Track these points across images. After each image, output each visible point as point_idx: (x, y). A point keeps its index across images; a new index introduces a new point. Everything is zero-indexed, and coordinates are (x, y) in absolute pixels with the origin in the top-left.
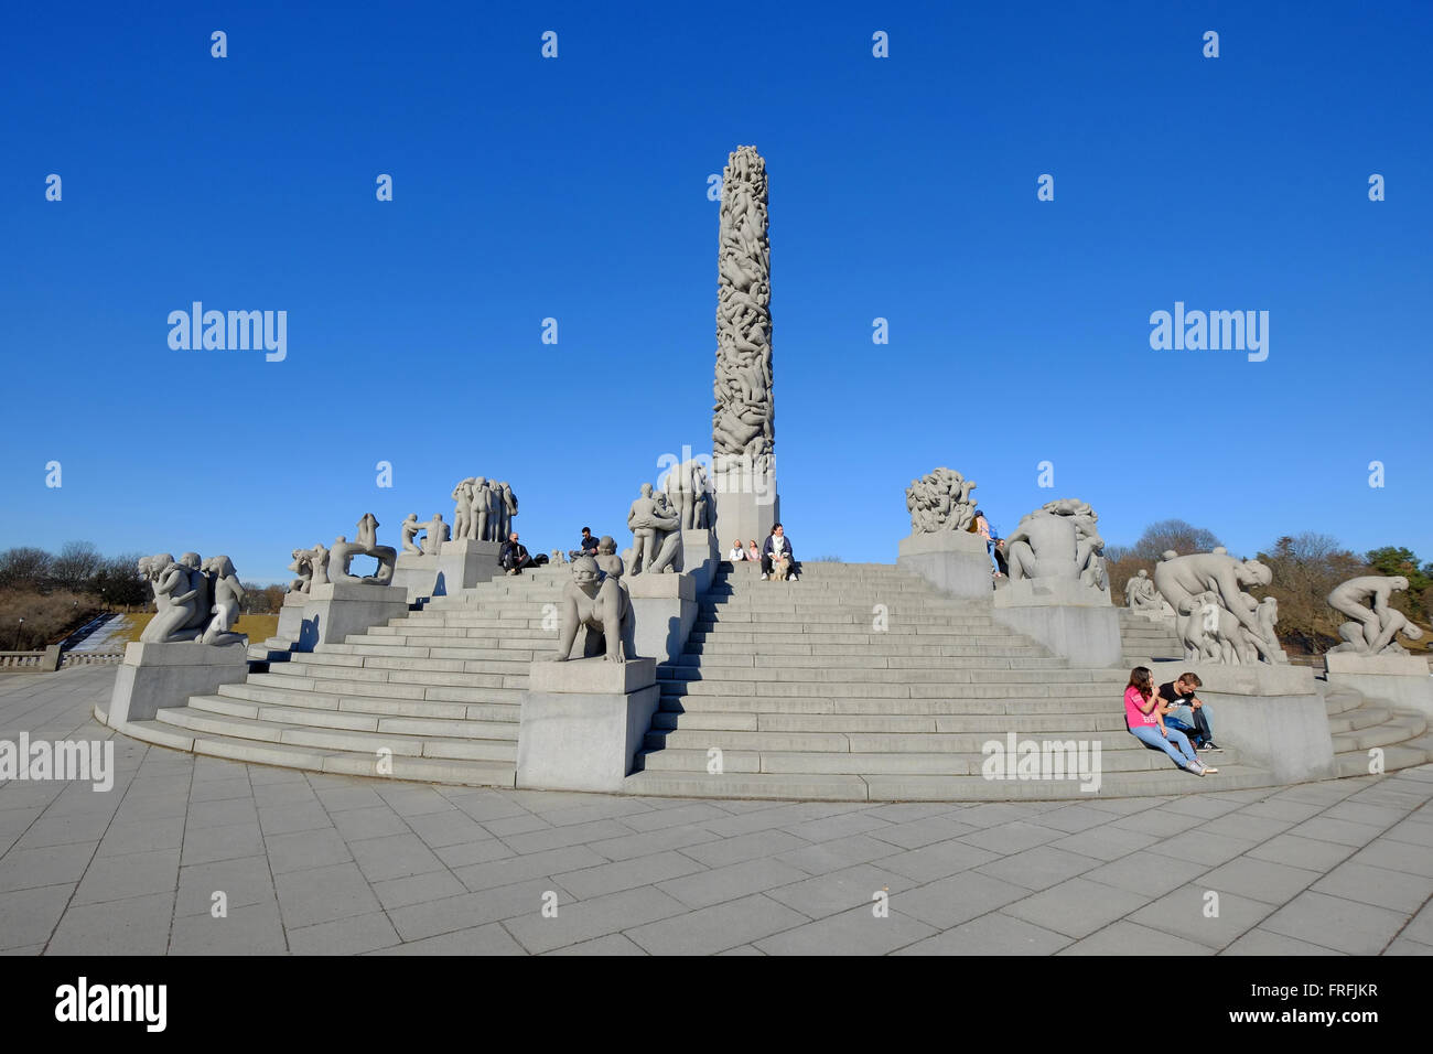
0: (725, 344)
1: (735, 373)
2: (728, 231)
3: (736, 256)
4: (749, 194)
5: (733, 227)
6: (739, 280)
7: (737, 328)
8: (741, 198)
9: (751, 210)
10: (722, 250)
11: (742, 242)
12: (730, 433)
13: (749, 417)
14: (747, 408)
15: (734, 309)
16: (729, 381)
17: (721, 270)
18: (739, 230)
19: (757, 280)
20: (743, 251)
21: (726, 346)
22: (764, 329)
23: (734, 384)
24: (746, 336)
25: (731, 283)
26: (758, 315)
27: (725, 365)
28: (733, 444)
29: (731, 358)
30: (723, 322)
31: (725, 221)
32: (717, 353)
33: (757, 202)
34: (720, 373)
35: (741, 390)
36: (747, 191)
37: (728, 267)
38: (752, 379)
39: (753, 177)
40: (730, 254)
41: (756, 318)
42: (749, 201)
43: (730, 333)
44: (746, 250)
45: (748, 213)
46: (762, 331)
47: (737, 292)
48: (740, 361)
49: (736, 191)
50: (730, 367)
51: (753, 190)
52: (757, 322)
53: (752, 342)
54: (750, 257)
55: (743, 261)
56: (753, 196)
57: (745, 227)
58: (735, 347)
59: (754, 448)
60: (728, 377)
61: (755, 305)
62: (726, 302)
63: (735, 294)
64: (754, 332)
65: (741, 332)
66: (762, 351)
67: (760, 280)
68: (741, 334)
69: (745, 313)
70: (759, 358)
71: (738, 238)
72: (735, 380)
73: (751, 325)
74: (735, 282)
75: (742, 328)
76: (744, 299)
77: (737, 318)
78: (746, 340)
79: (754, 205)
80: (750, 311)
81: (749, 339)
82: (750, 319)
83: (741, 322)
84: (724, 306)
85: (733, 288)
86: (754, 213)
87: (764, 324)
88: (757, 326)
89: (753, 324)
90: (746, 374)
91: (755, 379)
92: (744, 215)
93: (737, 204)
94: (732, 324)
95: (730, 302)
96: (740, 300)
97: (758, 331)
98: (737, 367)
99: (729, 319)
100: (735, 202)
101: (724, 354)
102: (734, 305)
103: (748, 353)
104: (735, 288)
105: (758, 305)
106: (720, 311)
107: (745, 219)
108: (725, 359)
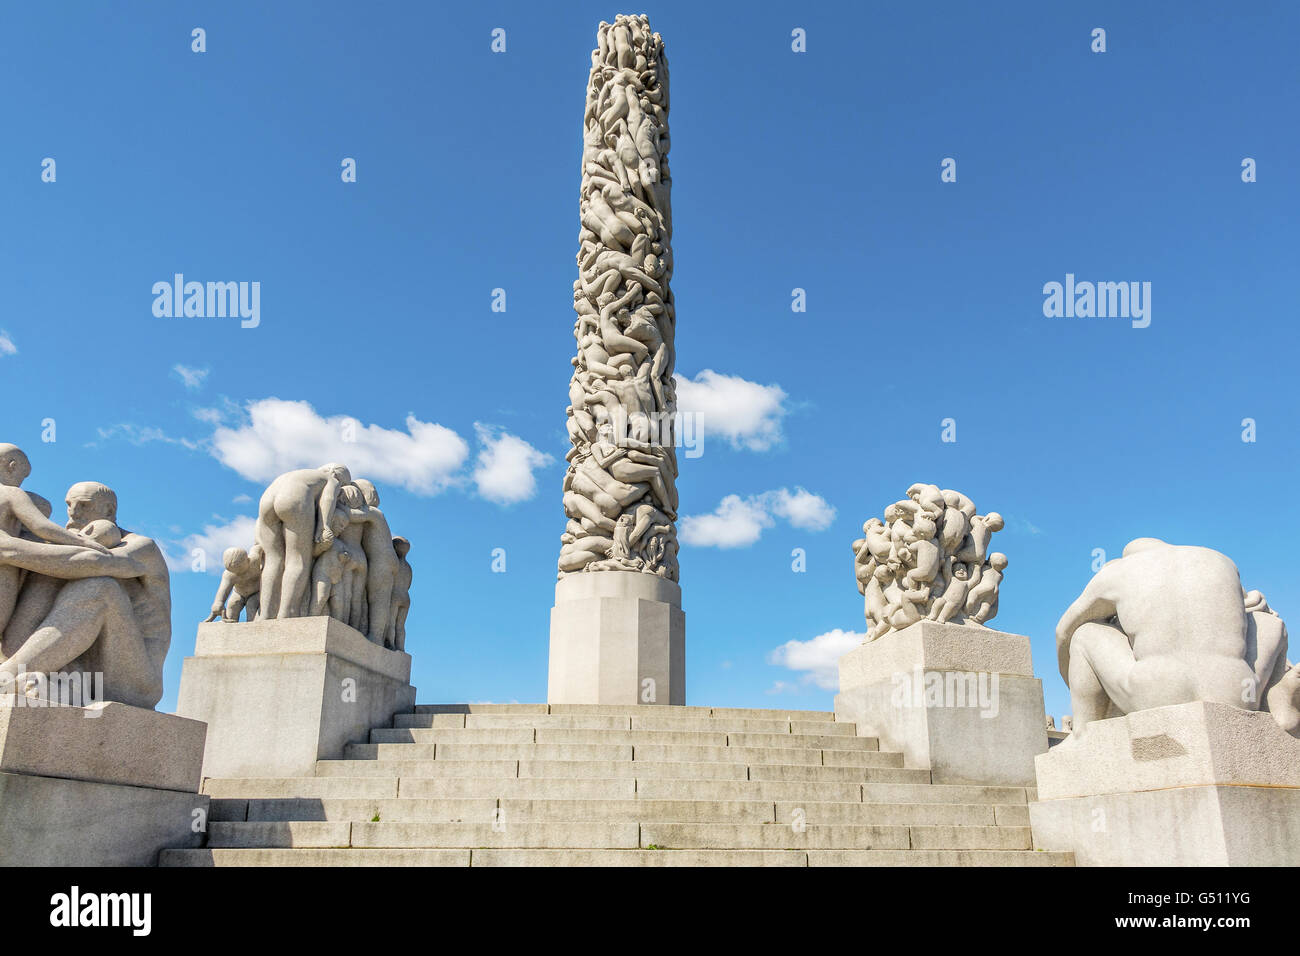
0: (583, 341)
1: (602, 391)
2: (593, 150)
3: (605, 189)
4: (629, 88)
5: (604, 144)
6: (610, 225)
7: (604, 312)
8: (617, 94)
9: (634, 114)
10: (586, 183)
11: (618, 166)
12: (590, 496)
13: (624, 467)
14: (619, 452)
15: (600, 278)
16: (591, 403)
17: (583, 216)
18: (614, 148)
19: (643, 230)
20: (620, 183)
21: (588, 348)
22: (657, 316)
23: (599, 410)
24: (622, 327)
25: (597, 238)
26: (645, 290)
27: (584, 376)
28: (593, 514)
29: (594, 365)
30: (583, 304)
31: (591, 135)
32: (574, 359)
33: (644, 101)
34: (576, 393)
36: (626, 82)
37: (594, 210)
38: (629, 397)
39: (640, 60)
40: (597, 187)
41: (641, 296)
42: (632, 98)
43: (594, 321)
44: (623, 180)
45: (629, 119)
46: (652, 319)
47: (606, 250)
48: (609, 369)
49: (608, 83)
50: (591, 380)
51: (638, 82)
52: (643, 303)
53: (633, 335)
54: (631, 192)
55: (618, 198)
56: (638, 92)
57: (623, 142)
58: (602, 345)
59: (634, 525)
60: (588, 397)
61: (638, 273)
62: (587, 268)
63: (604, 254)
64: (637, 319)
65: (613, 319)
66: (652, 353)
67: (649, 231)
68: (614, 322)
69: (620, 286)
70: (645, 366)
71: (610, 160)
72: (601, 403)
73: (631, 306)
74: (605, 234)
75: (614, 313)
76: (619, 262)
77: (605, 295)
78: (622, 333)
79: (640, 106)
80: (629, 283)
81: (627, 331)
82: (627, 296)
83: (611, 301)
84: (584, 275)
85: (600, 245)
86: (639, 118)
87: (655, 306)
88: (642, 310)
89: (635, 306)
90: (620, 393)
91: (637, 402)
92: (621, 121)
93: (610, 105)
94: (595, 306)
95: (593, 268)
96: (611, 264)
97: (643, 317)
98: (605, 380)
99: (593, 299)
100: (607, 101)
101: (584, 359)
102: (601, 273)
103: (626, 356)
104: (604, 245)
105: (644, 272)
106: (576, 284)
107: (623, 127)
108: (585, 368)
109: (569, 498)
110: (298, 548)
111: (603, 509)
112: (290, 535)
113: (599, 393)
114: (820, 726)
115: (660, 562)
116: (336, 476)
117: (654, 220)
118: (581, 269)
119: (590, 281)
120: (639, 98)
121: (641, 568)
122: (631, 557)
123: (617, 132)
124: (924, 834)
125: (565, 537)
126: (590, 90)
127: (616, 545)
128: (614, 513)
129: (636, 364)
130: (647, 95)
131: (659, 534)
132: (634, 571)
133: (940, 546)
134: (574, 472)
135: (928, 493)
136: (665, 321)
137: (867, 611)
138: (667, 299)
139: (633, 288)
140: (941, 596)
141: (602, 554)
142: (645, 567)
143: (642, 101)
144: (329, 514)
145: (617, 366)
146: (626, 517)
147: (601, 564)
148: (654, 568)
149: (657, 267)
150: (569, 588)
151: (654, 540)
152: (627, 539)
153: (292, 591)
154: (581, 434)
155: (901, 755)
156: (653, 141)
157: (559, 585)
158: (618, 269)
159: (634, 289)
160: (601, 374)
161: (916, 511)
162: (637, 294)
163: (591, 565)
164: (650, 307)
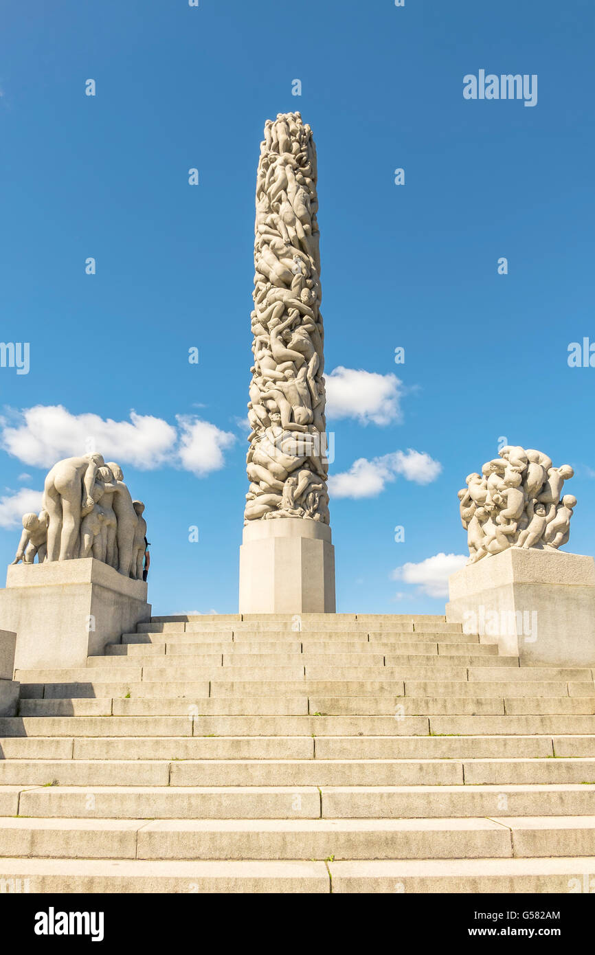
0: (258, 354)
1: (272, 390)
2: (263, 215)
3: (272, 243)
4: (288, 167)
5: (270, 210)
6: (276, 269)
7: (273, 333)
8: (279, 173)
9: (292, 186)
10: (258, 240)
11: (281, 226)
12: (266, 466)
15: (270, 308)
16: (265, 399)
17: (256, 264)
18: (278, 212)
19: (300, 271)
20: (282, 237)
21: (262, 360)
22: (310, 333)
23: (271, 404)
24: (285, 342)
25: (267, 280)
26: (302, 315)
27: (259, 380)
28: (268, 478)
29: (266, 371)
30: (258, 328)
31: (261, 205)
32: (252, 368)
33: (299, 176)
34: (254, 392)
35: (278, 412)
36: (286, 163)
37: (264, 259)
38: (292, 394)
39: (295, 146)
40: (266, 242)
41: (299, 319)
42: (290, 175)
43: (265, 340)
44: (284, 235)
45: (288, 190)
46: (307, 335)
47: (273, 287)
48: (278, 374)
49: (273, 165)
50: (265, 383)
51: (294, 162)
52: (301, 324)
53: (294, 348)
54: (290, 244)
55: (281, 249)
56: (295, 169)
57: (284, 207)
58: (272, 357)
59: (297, 485)
60: (263, 395)
61: (297, 302)
62: (261, 301)
63: (272, 290)
64: (296, 337)
65: (279, 337)
66: (307, 360)
67: (304, 271)
68: (280, 340)
69: (284, 313)
70: (303, 370)
71: (275, 222)
72: (272, 398)
73: (292, 327)
74: (273, 276)
75: (280, 333)
76: (283, 296)
77: (274, 320)
78: (286, 347)
79: (296, 180)
80: (290, 310)
81: (290, 345)
82: (289, 320)
83: (277, 325)
84: (258, 307)
85: (269, 284)
86: (295, 189)
87: (309, 325)
88: (300, 329)
89: (295, 327)
90: (285, 390)
91: (297, 396)
92: (282, 192)
93: (274, 181)
94: (267, 329)
95: (265, 301)
96: (277, 298)
97: (301, 334)
98: (274, 382)
99: (265, 324)
100: (272, 178)
101: (259, 367)
102: (270, 305)
103: (290, 363)
104: (272, 284)
105: (301, 301)
106: (252, 314)
107: (284, 196)
108: (260, 374)
109: (251, 468)
110: (71, 512)
111: (275, 474)
112: (65, 503)
113: (271, 391)
114: (436, 625)
115: (315, 511)
116: (94, 461)
117: (308, 263)
118: (256, 303)
119: (262, 311)
120: (295, 174)
121: (302, 516)
122: (295, 508)
123: (280, 201)
124: (515, 703)
125: (248, 495)
126: (260, 171)
127: (285, 500)
128: (283, 477)
129: (296, 367)
130: (300, 171)
131: (315, 490)
132: (298, 517)
133: (524, 492)
134: (254, 449)
135: (516, 452)
136: (317, 336)
137: (469, 542)
138: (318, 320)
139: (293, 313)
140: (526, 529)
141: (275, 507)
142: (306, 514)
143: (297, 176)
144: (91, 488)
145: (283, 371)
146: (291, 480)
147: (275, 513)
148: (312, 515)
149: (310, 297)
150: (252, 531)
151: (311, 494)
152: (292, 495)
153: (68, 541)
154: (258, 422)
155: (497, 646)
156: (306, 205)
157: (245, 530)
158: (282, 301)
159: (294, 315)
160: (271, 378)
161: (506, 467)
162: (296, 318)
163: (268, 515)
164: (306, 326)
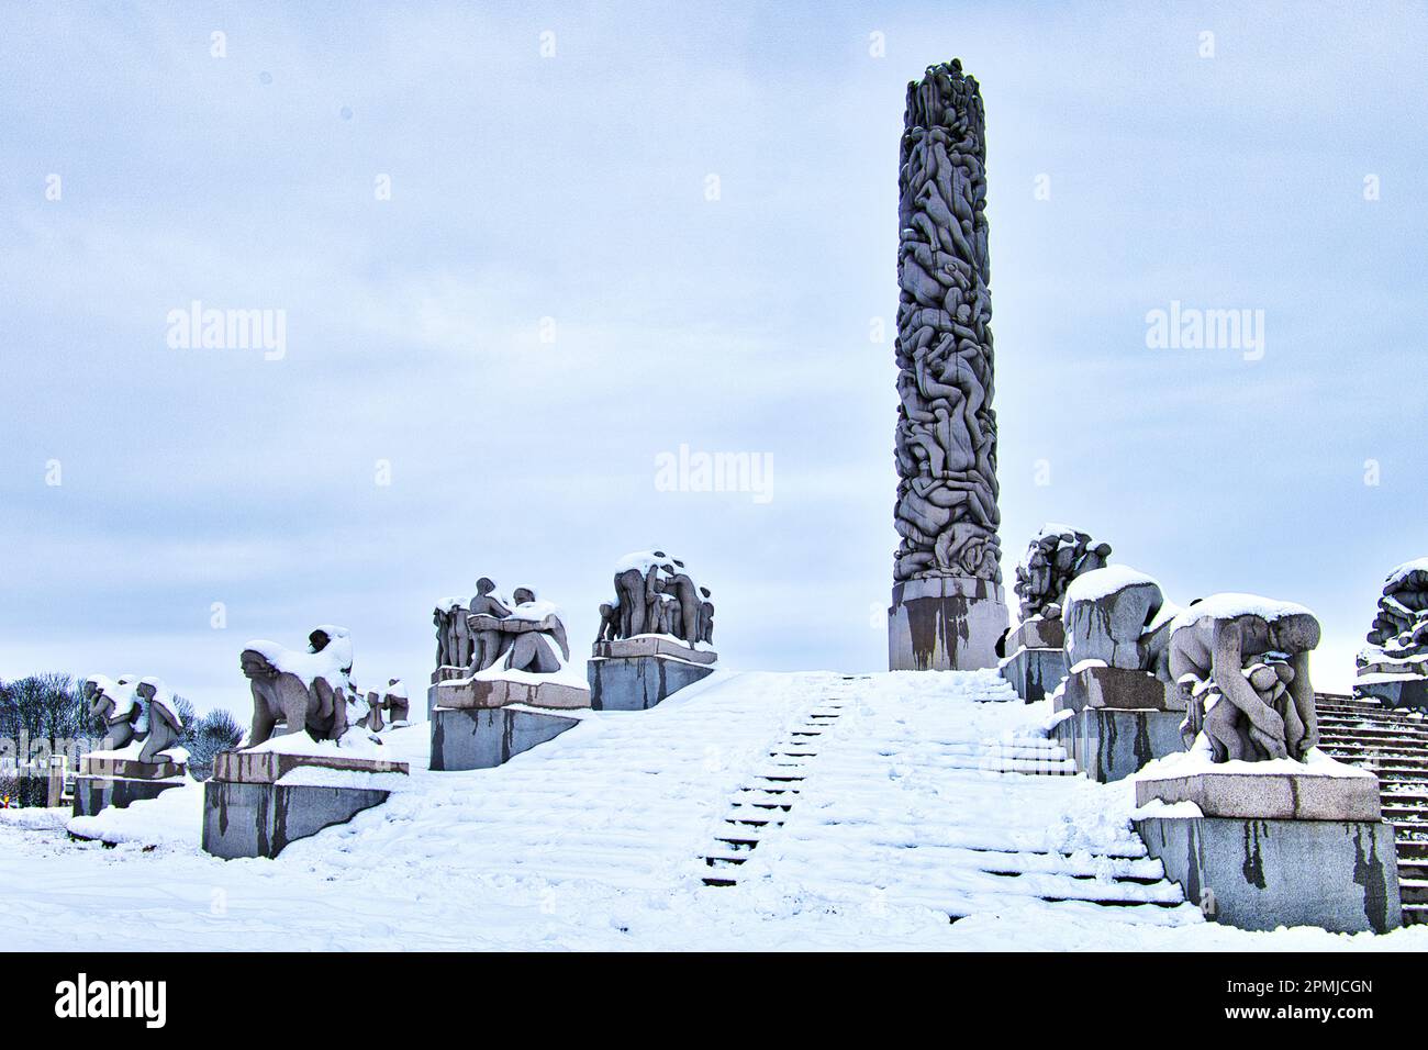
25: (912, 298)
30: (902, 360)
38: (947, 439)
46: (965, 363)
47: (920, 309)
49: (918, 146)
57: (932, 203)
58: (919, 394)
59: (953, 540)
71: (921, 223)
72: (919, 445)
77: (919, 350)
80: (942, 336)
81: (942, 379)
82: (940, 348)
83: (925, 355)
85: (914, 305)
92: (930, 183)
93: (919, 168)
96: (924, 322)
100: (916, 164)
102: (916, 330)
108: (905, 416)
121: (959, 574)
122: (950, 567)
123: (927, 195)
127: (936, 558)
131: (977, 545)
132: (952, 577)
139: (945, 339)
142: (963, 573)
146: (945, 536)
147: (924, 573)
148: (972, 573)
152: (946, 552)
153: (637, 623)
159: (946, 342)
163: (917, 576)
164: (965, 353)
